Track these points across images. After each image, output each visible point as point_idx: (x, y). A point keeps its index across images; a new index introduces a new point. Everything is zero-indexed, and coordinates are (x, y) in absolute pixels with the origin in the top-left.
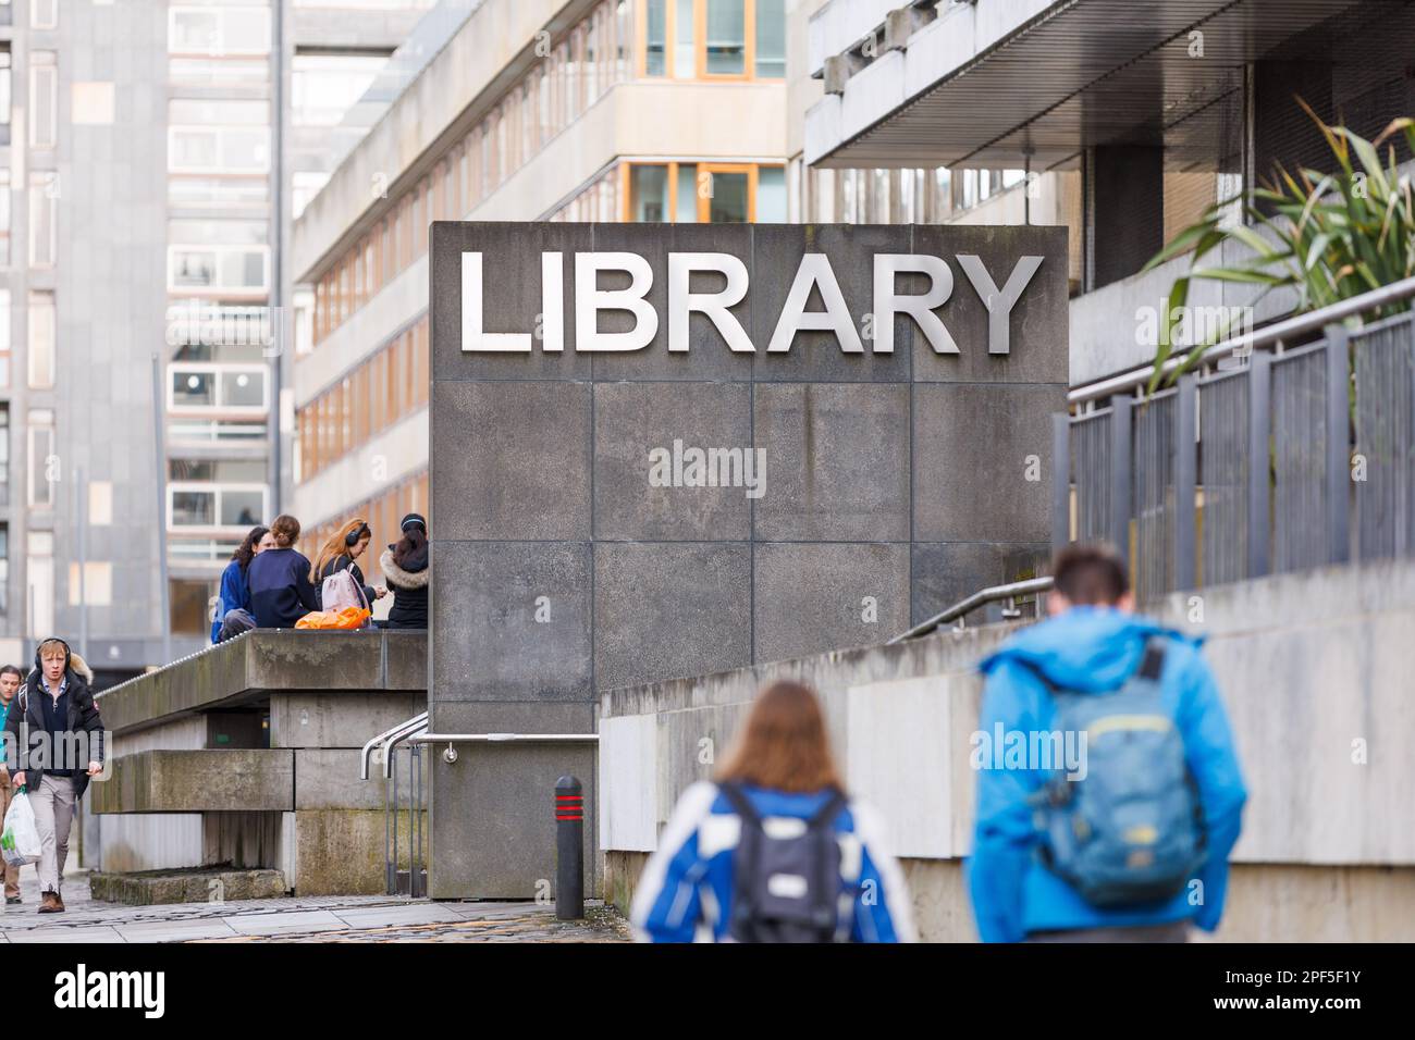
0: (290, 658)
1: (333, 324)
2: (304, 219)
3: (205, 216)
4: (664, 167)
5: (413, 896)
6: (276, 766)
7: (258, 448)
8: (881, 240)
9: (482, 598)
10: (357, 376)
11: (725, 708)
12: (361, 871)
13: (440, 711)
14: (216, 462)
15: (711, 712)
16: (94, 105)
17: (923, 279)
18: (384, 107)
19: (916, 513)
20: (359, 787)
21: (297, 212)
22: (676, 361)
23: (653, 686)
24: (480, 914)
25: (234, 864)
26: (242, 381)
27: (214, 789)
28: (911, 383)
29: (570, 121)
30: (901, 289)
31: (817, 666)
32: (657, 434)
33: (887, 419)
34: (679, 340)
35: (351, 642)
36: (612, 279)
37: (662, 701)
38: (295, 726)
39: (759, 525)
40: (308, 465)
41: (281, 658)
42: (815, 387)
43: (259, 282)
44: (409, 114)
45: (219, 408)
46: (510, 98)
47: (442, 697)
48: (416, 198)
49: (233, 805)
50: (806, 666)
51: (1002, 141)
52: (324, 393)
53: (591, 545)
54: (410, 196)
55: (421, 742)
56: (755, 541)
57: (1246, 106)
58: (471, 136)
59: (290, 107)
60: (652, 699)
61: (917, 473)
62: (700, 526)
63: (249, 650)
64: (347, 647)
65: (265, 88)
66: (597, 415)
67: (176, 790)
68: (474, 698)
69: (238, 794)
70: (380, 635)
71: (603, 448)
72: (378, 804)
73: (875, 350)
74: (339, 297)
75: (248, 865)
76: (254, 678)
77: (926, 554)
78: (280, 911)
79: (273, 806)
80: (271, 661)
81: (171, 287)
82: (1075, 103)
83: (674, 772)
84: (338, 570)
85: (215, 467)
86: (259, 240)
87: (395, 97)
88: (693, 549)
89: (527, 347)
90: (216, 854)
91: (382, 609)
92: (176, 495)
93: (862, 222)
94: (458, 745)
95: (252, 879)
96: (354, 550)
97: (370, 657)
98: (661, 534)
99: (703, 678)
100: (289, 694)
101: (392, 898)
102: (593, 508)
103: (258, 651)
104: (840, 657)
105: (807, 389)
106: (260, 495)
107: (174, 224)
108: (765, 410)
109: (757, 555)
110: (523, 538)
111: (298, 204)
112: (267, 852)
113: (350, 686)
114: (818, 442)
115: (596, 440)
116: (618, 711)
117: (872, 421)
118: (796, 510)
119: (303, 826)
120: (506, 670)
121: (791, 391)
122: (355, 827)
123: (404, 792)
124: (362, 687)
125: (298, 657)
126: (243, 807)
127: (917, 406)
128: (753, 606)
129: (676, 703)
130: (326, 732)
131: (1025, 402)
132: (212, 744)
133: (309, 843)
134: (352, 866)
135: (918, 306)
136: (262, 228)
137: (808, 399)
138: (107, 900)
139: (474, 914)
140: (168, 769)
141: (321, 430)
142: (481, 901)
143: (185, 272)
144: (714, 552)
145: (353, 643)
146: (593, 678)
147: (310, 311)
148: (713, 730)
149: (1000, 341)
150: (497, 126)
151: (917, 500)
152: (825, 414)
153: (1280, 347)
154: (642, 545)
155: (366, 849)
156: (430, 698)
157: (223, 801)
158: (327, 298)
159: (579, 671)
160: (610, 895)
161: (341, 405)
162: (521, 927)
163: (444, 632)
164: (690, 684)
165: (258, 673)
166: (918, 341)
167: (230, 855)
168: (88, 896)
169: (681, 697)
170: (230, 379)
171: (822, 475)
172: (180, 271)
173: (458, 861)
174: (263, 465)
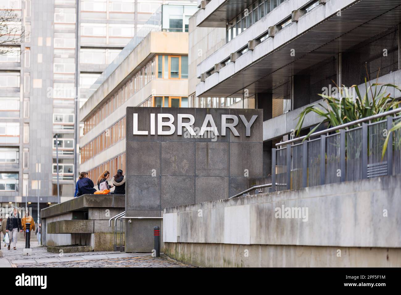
0: (93, 200)
1: (88, 130)
2: (82, 108)
3: (61, 107)
4: (162, 97)
5: (121, 252)
6: (90, 224)
7: (72, 156)
8: (223, 111)
9: (137, 187)
10: (94, 141)
11: (194, 212)
12: (108, 246)
13: (128, 212)
14: (63, 159)
15: (191, 212)
16: (38, 84)
17: (232, 120)
18: (99, 85)
19: (230, 170)
20: (108, 228)
21: (81, 107)
22: (179, 137)
23: (176, 207)
24: (137, 256)
25: (79, 244)
26: (68, 142)
27: (77, 228)
28: (229, 142)
29: (141, 88)
30: (227, 122)
31: (217, 203)
32: (175, 153)
33: (224, 150)
34: (180, 133)
35: (105, 197)
36: (165, 119)
37: (178, 210)
38: (94, 215)
39: (196, 172)
40: (83, 160)
41: (91, 200)
42: (209, 143)
43: (72, 121)
44: (106, 86)
45: (64, 148)
46: (128, 83)
47: (128, 209)
48: (107, 104)
49: (81, 232)
50: (214, 203)
51: (239, 92)
52: (87, 145)
53: (160, 177)
54: (106, 103)
55: (124, 218)
56: (196, 176)
57: (292, 85)
58: (119, 91)
59: (79, 84)
60: (176, 210)
61: (230, 161)
62: (184, 172)
63: (84, 199)
64: (105, 198)
65: (74, 80)
66: (162, 149)
67: (68, 228)
68: (135, 209)
69: (82, 230)
70: (112, 196)
71: (163, 156)
72: (112, 232)
73: (222, 135)
74: (90, 124)
75: (83, 245)
76: (85, 205)
77: (232, 179)
78: (93, 255)
79: (89, 232)
80: (89, 201)
81: (54, 122)
82: (254, 85)
83: (181, 225)
84: (103, 182)
85: (63, 160)
86: (72, 112)
87: (102, 82)
88: (182, 177)
89: (147, 134)
90: (75, 242)
91: (112, 190)
92: (54, 166)
93: (218, 108)
94: (132, 219)
95: (85, 248)
96: (106, 177)
97: (110, 200)
98: (176, 174)
99: (189, 205)
100: (93, 208)
101: (115, 252)
102: (161, 168)
103: (86, 199)
104: (222, 201)
105: (207, 144)
106: (72, 166)
107: (54, 109)
108: (198, 148)
109: (196, 179)
110: (146, 175)
111: (81, 105)
112: (87, 242)
113: (106, 206)
114: (209, 155)
115: (162, 154)
116: (168, 212)
117: (221, 150)
118: (205, 169)
119: (96, 236)
120: (142, 203)
121: (204, 144)
122: (107, 236)
123: (118, 229)
124: (109, 207)
125: (95, 200)
126: (83, 232)
127: (230, 147)
128: (195, 190)
129: (182, 211)
130: (101, 216)
131: (253, 146)
132: (73, 219)
133: (97, 240)
134: (106, 245)
135: (231, 126)
136: (73, 110)
137: (207, 146)
138: (51, 252)
139: (136, 255)
140: (67, 224)
141: (86, 153)
142: (137, 253)
143: (57, 119)
144: (187, 178)
145: (107, 197)
146: (161, 205)
147: (83, 127)
148: (191, 216)
149: (248, 133)
150: (125, 88)
151: (230, 167)
152: (211, 149)
153: (328, 134)
154: (171, 176)
155: (109, 242)
156: (126, 209)
157: (79, 231)
158: (87, 125)
159: (158, 203)
160: (165, 252)
161: (90, 147)
162: (147, 258)
163: (129, 195)
164: (186, 206)
165: (86, 204)
166: (231, 133)
167: (78, 242)
168: (46, 251)
169: (183, 209)
170: (66, 142)
171: (210, 162)
172: (55, 119)
173: (132, 244)
174: (73, 160)
